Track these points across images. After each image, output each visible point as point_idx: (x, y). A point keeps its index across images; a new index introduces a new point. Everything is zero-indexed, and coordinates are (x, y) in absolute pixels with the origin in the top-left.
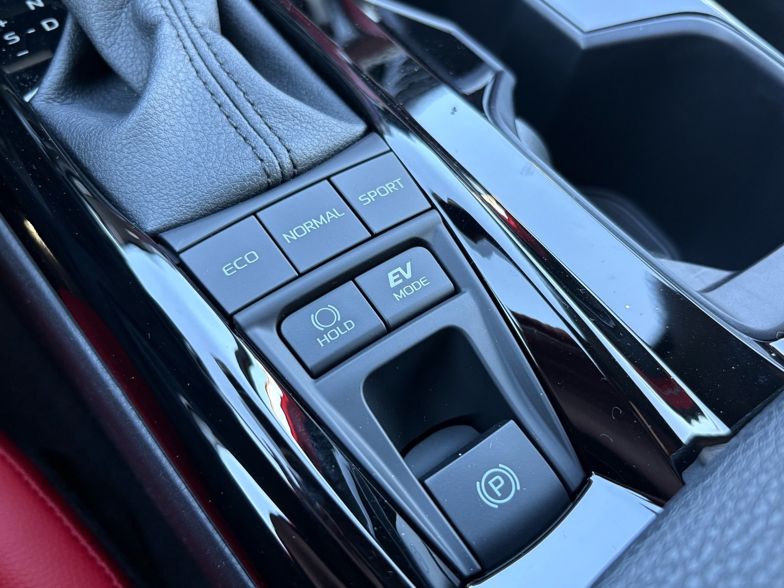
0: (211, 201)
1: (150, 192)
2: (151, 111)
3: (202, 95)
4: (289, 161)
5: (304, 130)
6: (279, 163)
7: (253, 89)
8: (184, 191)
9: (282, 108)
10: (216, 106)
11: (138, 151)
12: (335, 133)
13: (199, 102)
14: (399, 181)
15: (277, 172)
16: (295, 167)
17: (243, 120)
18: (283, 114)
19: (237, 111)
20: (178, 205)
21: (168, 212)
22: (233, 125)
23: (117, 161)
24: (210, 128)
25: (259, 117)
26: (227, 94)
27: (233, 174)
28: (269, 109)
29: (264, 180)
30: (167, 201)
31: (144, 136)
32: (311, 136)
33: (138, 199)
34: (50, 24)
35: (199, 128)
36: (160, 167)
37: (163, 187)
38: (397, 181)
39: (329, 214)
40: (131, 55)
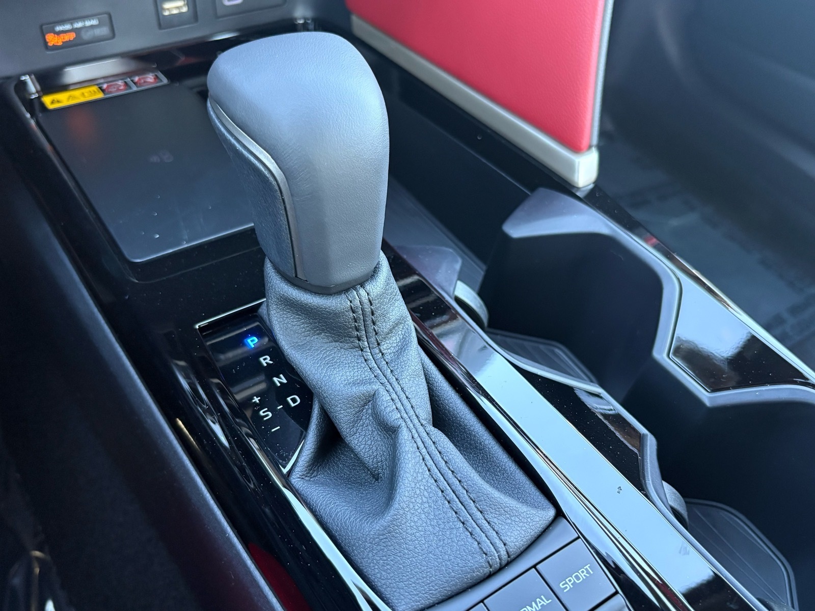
0: (448, 589)
1: (401, 580)
2: (401, 512)
3: (434, 492)
4: (505, 553)
5: (513, 523)
6: (498, 556)
7: (474, 488)
8: (428, 580)
9: (496, 505)
10: (447, 502)
11: (392, 545)
12: (535, 523)
13: (433, 498)
14: (589, 567)
15: (497, 563)
16: (509, 557)
17: (469, 516)
18: (497, 510)
19: (463, 508)
20: (423, 592)
21: (416, 598)
22: (460, 520)
23: (374, 552)
24: (444, 523)
25: (480, 513)
26: (454, 492)
27: (465, 567)
28: (486, 505)
29: (487, 570)
30: (415, 588)
31: (397, 533)
32: (519, 529)
33: (392, 585)
34: (294, 400)
35: (434, 523)
36: (408, 559)
37: (412, 576)
38: (587, 567)
39: (539, 601)
40: (369, 442)
